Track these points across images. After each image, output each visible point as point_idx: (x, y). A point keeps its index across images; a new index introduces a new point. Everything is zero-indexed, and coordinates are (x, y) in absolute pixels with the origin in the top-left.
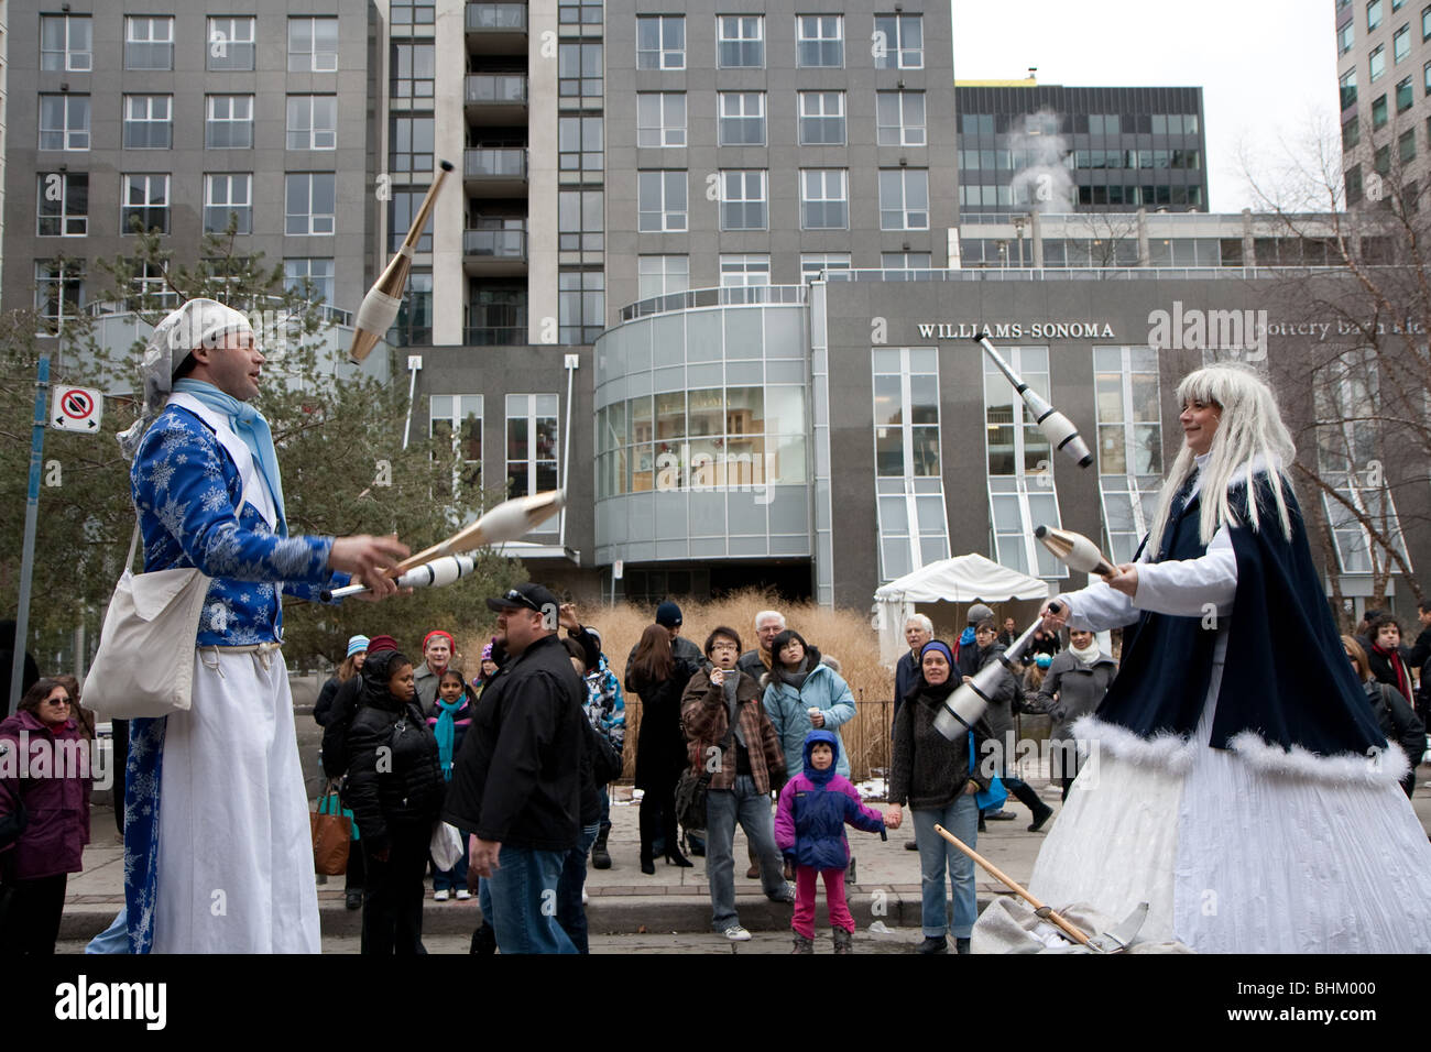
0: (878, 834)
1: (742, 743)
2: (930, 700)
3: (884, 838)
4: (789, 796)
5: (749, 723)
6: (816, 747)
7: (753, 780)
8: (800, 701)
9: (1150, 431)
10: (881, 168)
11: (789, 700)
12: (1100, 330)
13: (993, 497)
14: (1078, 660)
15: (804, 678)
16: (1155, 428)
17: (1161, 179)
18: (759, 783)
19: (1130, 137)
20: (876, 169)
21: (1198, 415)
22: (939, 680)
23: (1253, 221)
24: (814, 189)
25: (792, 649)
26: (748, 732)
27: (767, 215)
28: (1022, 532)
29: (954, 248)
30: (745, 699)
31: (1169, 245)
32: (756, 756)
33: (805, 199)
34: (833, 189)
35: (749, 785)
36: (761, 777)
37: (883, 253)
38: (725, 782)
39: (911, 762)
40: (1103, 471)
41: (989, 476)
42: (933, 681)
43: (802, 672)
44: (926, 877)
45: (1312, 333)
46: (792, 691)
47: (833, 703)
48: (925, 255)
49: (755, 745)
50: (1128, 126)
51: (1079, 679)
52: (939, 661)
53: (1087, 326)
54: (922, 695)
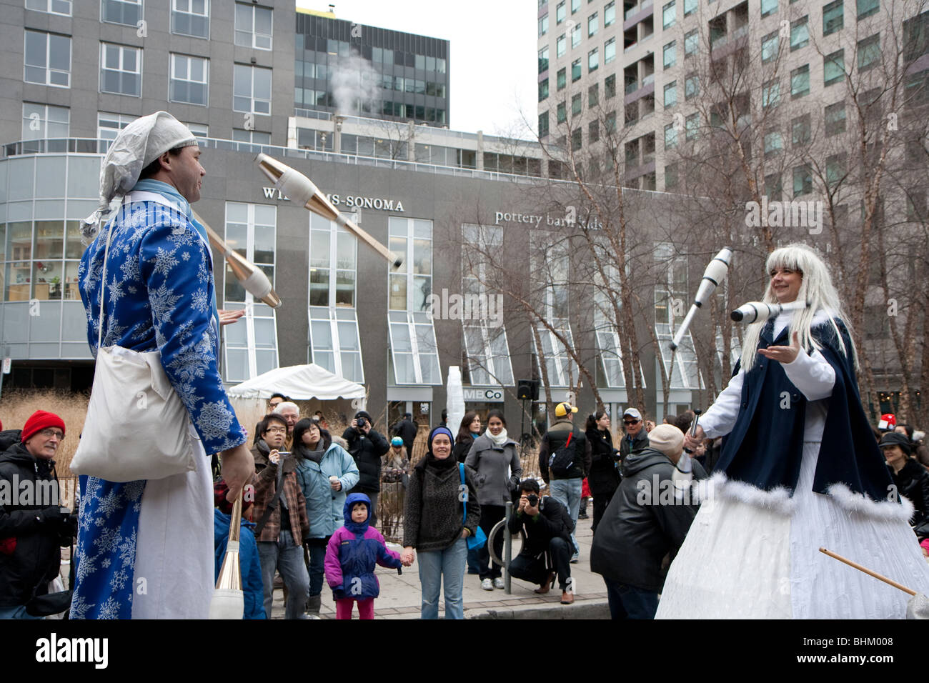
0: (396, 570)
1: (286, 505)
2: (436, 470)
3: (400, 573)
4: (336, 545)
5: (291, 490)
6: (356, 506)
7: (292, 534)
8: (320, 472)
9: (424, 281)
10: (236, 63)
11: (311, 472)
12: (395, 205)
13: (312, 322)
14: (493, 442)
15: (322, 454)
16: (428, 279)
17: (420, 101)
18: (296, 537)
19: (399, 68)
20: (233, 63)
21: (787, 278)
22: (445, 456)
23: (484, 140)
24: (181, 70)
25: (312, 432)
26: (289, 497)
27: (141, 85)
28: (332, 349)
29: (292, 133)
30: (289, 471)
31: (428, 150)
32: (295, 517)
33: (173, 77)
34: (197, 73)
35: (289, 537)
36: (297, 533)
37: (234, 129)
38: (272, 536)
39: (420, 516)
40: (390, 308)
41: (309, 306)
42: (441, 457)
43: (320, 450)
44: (426, 601)
45: (531, 222)
46: (313, 465)
47: (343, 472)
48: (267, 135)
49: (294, 507)
50: (399, 60)
51: (495, 455)
52: (445, 442)
53: (386, 202)
54: (428, 466)
